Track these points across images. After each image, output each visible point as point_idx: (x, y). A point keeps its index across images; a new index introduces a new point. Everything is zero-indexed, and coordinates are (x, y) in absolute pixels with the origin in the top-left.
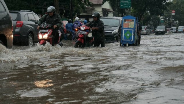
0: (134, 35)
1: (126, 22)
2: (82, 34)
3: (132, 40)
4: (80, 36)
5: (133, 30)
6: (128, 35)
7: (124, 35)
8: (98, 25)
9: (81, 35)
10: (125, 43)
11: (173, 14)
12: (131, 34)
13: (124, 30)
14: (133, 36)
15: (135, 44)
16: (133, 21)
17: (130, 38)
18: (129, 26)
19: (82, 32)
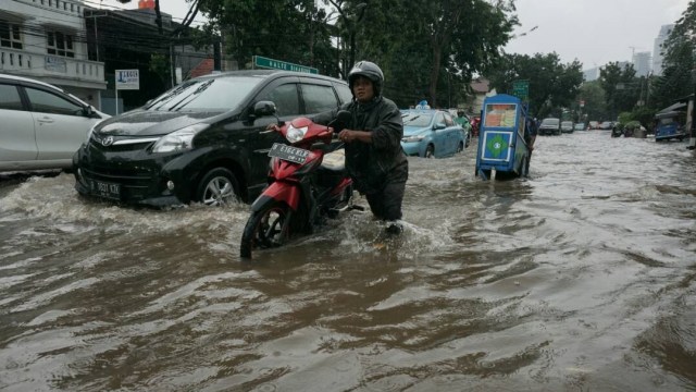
0: (514, 146)
1: (493, 113)
2: (290, 163)
3: (508, 160)
4: (280, 172)
5: (511, 133)
6: (498, 146)
7: (487, 147)
8: (371, 120)
9: (283, 165)
10: (486, 168)
11: (582, 105)
12: (505, 144)
13: (486, 133)
14: (509, 149)
15: (515, 170)
16: (513, 107)
17: (503, 154)
18: (502, 123)
19: (289, 150)
